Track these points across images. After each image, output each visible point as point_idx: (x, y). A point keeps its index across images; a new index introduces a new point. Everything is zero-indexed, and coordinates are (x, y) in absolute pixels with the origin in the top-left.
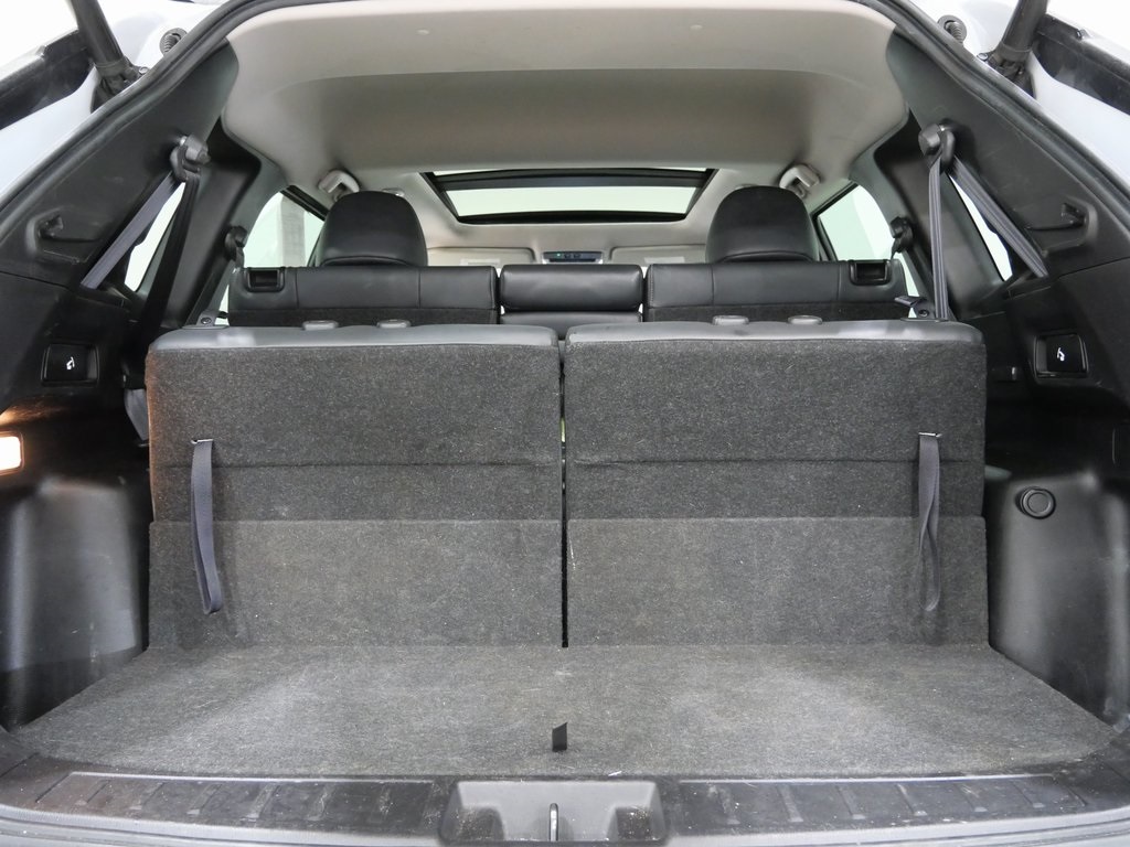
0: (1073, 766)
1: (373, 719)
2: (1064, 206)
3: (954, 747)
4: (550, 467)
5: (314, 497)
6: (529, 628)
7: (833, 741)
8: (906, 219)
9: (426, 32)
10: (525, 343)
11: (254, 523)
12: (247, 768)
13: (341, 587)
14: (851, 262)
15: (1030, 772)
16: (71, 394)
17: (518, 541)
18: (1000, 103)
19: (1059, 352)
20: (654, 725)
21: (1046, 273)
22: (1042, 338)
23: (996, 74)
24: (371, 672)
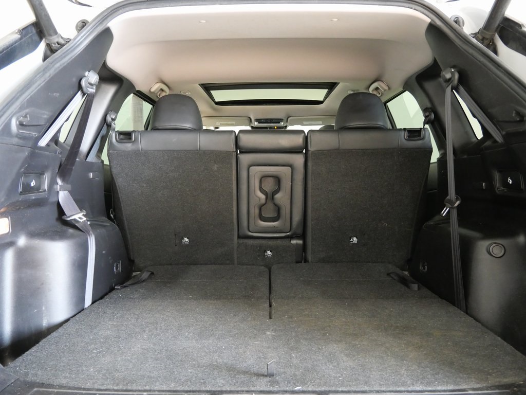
0: (519, 386)
1: (180, 359)
2: (514, 112)
3: (461, 375)
7: (403, 372)
8: (431, 108)
9: (204, 21)
12: (120, 387)
14: (405, 129)
15: (499, 389)
16: (33, 198)
18: (482, 59)
20: (315, 363)
21: (502, 141)
22: (500, 172)
23: (480, 45)
24: (178, 332)
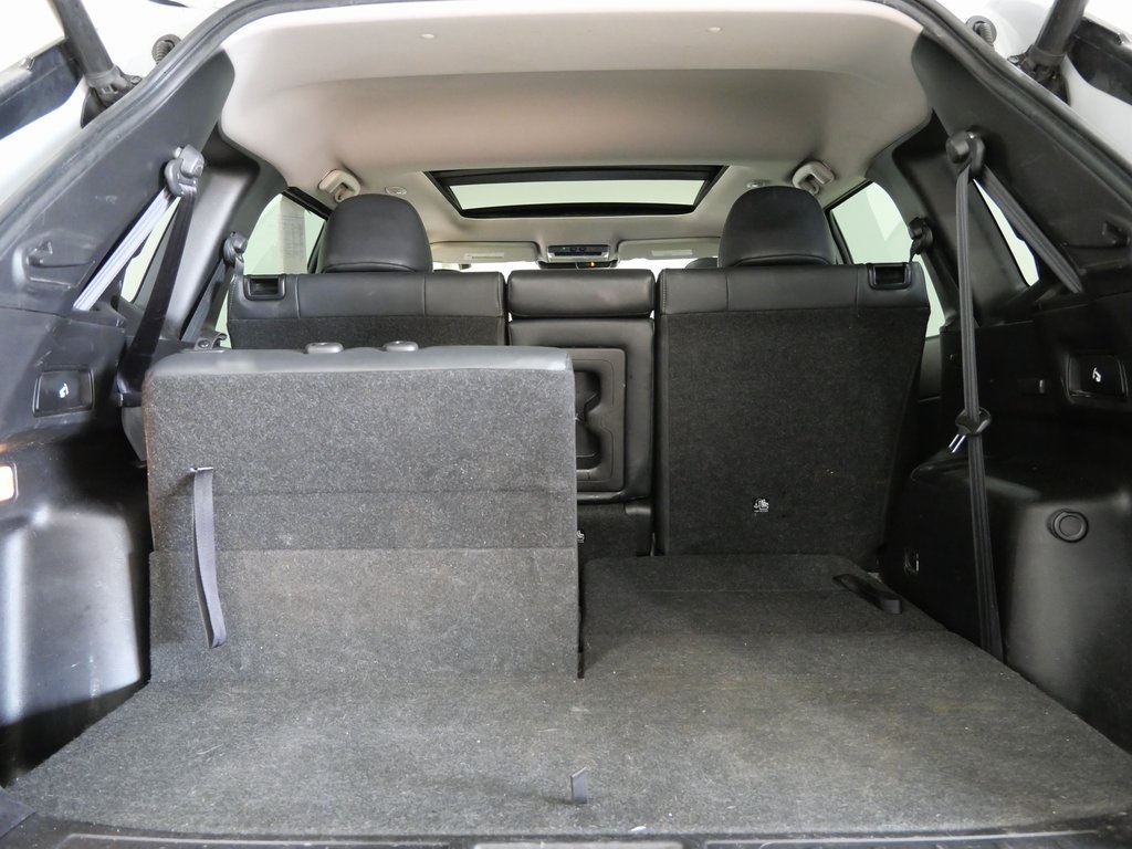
0: (1118, 821)
1: (384, 767)
2: (1105, 226)
3: (992, 799)
4: (564, 494)
5: (319, 526)
6: (544, 659)
7: (866, 792)
8: (925, 219)
9: (430, 36)
10: (537, 368)
11: (258, 553)
12: (254, 830)
13: (349, 618)
14: (870, 266)
15: (1075, 828)
16: (65, 422)
17: (531, 571)
18: (1035, 112)
19: (1095, 372)
20: (676, 774)
21: (1080, 289)
22: (1075, 355)
23: (1030, 80)
24: (381, 709)
